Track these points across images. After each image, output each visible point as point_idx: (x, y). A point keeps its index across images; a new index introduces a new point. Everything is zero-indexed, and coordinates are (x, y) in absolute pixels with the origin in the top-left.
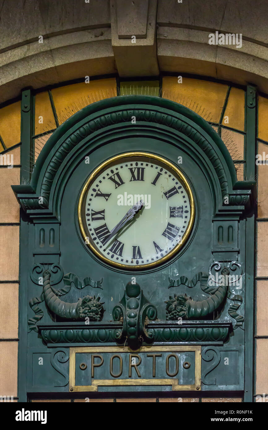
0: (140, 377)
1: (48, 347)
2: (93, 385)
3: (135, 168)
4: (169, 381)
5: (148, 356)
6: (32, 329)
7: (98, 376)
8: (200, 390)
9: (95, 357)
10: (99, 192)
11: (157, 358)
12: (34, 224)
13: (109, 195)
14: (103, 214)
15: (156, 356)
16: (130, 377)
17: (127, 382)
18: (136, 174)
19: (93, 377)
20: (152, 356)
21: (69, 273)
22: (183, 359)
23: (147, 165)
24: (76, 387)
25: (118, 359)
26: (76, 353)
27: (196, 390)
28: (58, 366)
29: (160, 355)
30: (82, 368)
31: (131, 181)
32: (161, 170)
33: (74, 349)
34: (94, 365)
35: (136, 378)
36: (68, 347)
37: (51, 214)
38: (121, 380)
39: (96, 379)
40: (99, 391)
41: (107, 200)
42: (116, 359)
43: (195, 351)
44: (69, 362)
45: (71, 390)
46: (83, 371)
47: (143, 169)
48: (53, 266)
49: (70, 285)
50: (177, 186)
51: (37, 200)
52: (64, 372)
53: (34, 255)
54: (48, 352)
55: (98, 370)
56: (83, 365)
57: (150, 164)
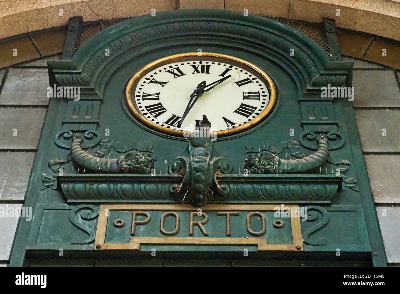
0: (206, 235)
1: (69, 203)
2: (134, 243)
3: (199, 65)
4: (252, 240)
5: (219, 215)
6: (48, 186)
7: (141, 234)
8: (302, 250)
9: (137, 214)
10: (153, 81)
11: (232, 217)
13: (165, 83)
14: (158, 96)
15: (231, 215)
16: (191, 235)
17: (187, 240)
18: (200, 69)
19: (133, 235)
20: (226, 215)
21: (109, 140)
23: (213, 63)
24: (106, 244)
25: (173, 217)
26: (110, 210)
27: (296, 250)
28: (80, 222)
29: (237, 214)
30: (119, 224)
31: (194, 73)
32: (231, 67)
33: (108, 206)
34: (136, 222)
35: (199, 236)
36: (98, 204)
37: (93, 90)
38: (177, 238)
39: (138, 236)
40: (142, 250)
41: (163, 86)
42: (170, 217)
44: (97, 220)
45: (97, 247)
46: (118, 229)
47: (208, 66)
48: (86, 133)
49: (109, 149)
50: (251, 78)
51: (78, 76)
52: (89, 230)
53: (63, 123)
54: (67, 208)
55: (142, 228)
56: (120, 222)
57: (216, 63)
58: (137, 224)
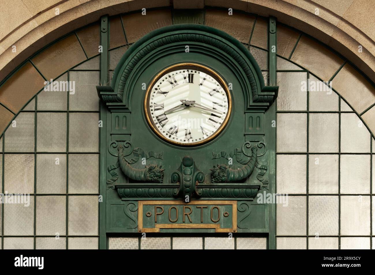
0: (191, 222)
1: (122, 201)
2: (157, 228)
3: (187, 74)
4: (213, 226)
5: (197, 208)
6: (110, 187)
7: (160, 222)
8: (236, 232)
9: (157, 208)
10: (160, 91)
11: (204, 209)
12: (111, 113)
13: (167, 93)
14: (163, 106)
15: (203, 208)
16: (184, 222)
17: (182, 226)
19: (156, 222)
20: (201, 208)
21: (138, 148)
22: (222, 210)
23: (196, 72)
24: (144, 229)
25: (175, 209)
26: (143, 205)
28: (130, 214)
29: (206, 207)
30: (148, 215)
31: (184, 83)
32: (206, 76)
33: (142, 202)
34: (157, 213)
35: (188, 223)
36: (138, 201)
37: (125, 106)
38: (177, 225)
39: (159, 223)
40: (161, 232)
41: (166, 96)
42: (173, 209)
43: (232, 205)
44: (138, 212)
45: (139, 231)
46: (149, 218)
47: (192, 75)
48: (125, 142)
49: (138, 156)
51: (115, 96)
52: (134, 218)
53: (111, 135)
54: (122, 204)
55: (160, 217)
56: (149, 213)
57: (198, 72)
58: (157, 215)
